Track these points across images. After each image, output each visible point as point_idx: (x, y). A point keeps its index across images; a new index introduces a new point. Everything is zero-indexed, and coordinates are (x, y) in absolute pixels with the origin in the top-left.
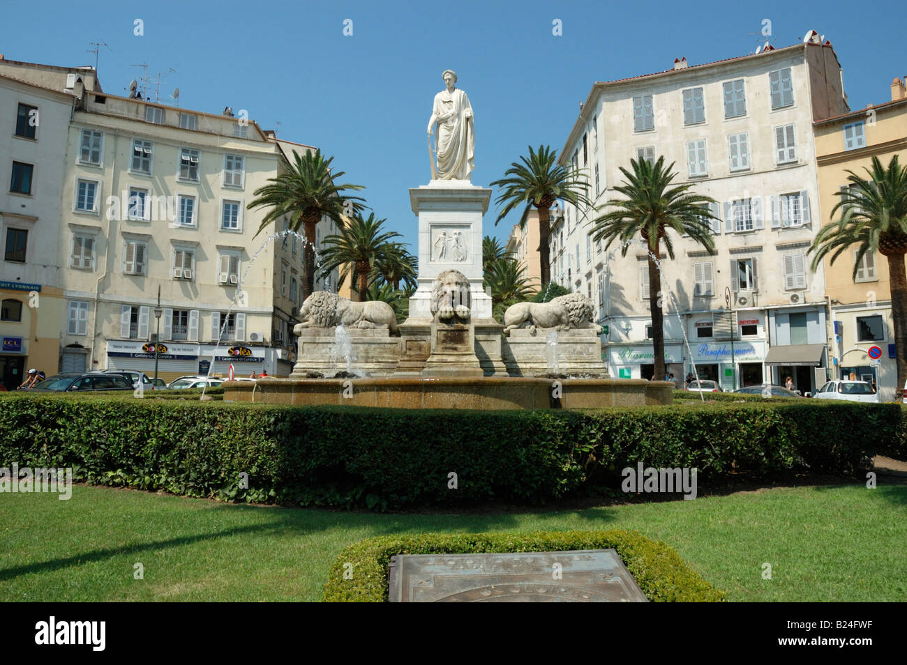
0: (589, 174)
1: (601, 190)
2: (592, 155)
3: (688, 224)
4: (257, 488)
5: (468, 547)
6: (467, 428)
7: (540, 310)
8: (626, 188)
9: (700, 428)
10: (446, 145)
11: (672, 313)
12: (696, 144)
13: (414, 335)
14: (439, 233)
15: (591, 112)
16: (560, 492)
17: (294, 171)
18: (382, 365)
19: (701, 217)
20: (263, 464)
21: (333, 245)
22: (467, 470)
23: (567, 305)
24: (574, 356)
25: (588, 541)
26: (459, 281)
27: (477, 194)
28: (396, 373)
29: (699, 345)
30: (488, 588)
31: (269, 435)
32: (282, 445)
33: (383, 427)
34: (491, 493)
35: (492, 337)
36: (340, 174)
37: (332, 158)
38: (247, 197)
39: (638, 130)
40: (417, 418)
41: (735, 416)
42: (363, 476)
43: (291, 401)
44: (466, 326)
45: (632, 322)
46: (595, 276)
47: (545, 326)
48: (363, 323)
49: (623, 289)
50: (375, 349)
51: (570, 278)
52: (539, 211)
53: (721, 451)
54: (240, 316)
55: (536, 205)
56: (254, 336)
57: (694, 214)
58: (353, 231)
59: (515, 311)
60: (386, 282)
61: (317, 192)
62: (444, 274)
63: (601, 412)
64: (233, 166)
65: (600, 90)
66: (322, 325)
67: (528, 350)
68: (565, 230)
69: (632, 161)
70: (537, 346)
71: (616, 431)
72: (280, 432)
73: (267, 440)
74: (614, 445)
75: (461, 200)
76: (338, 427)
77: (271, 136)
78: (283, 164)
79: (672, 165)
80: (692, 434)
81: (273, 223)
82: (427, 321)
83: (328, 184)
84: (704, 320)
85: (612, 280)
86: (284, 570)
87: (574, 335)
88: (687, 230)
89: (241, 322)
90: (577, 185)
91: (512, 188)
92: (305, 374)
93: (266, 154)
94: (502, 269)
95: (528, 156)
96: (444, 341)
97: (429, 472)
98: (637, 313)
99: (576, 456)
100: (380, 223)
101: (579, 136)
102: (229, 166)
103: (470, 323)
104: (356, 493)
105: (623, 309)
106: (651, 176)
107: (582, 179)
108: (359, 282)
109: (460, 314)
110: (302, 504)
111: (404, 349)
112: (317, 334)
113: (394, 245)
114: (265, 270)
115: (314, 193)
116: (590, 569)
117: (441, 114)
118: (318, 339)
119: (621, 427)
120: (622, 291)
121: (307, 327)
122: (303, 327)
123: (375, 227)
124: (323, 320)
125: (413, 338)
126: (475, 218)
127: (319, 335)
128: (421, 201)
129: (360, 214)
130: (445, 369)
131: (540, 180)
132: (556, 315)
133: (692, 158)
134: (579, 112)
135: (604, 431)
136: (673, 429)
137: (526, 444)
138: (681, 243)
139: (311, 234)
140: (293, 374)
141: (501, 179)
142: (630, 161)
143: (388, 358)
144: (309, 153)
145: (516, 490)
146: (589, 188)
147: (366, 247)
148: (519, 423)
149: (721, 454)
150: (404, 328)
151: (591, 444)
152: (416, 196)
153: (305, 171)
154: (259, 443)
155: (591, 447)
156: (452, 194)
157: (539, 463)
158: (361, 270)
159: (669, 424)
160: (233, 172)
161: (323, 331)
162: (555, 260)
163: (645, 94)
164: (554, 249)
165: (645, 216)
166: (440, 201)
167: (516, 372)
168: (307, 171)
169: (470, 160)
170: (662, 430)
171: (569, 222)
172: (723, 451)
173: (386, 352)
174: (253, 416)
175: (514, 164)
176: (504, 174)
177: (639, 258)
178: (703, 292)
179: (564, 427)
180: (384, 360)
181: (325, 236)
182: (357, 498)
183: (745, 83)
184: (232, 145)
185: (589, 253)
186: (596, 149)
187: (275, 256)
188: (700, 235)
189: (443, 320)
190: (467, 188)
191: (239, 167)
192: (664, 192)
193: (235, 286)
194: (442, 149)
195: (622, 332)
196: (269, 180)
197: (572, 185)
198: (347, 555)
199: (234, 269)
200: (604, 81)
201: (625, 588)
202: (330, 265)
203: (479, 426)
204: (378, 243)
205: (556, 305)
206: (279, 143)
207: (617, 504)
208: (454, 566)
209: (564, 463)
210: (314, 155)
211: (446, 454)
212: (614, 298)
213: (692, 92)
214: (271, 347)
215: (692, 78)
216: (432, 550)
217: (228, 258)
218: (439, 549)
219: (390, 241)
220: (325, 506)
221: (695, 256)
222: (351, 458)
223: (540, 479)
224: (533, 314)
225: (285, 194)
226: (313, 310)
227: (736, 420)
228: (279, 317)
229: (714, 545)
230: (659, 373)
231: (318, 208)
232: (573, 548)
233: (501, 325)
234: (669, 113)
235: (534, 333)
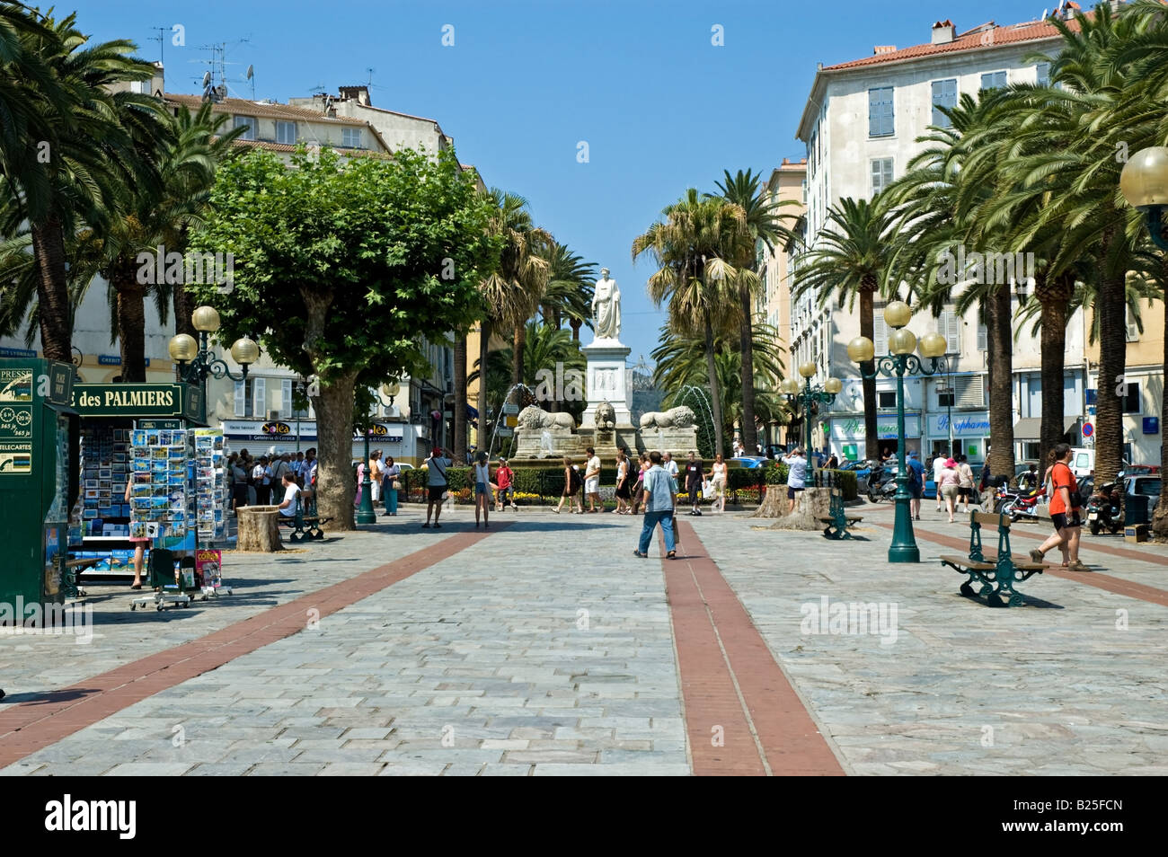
7: (660, 416)
10: (603, 317)
13: (586, 434)
14: (600, 373)
15: (822, 97)
23: (676, 414)
24: (680, 445)
26: (609, 408)
27: (622, 350)
29: (939, 416)
35: (630, 434)
39: (874, 135)
45: (859, 387)
47: (663, 427)
48: (556, 426)
50: (563, 441)
56: (390, 409)
59: (646, 418)
65: (825, 79)
66: (532, 427)
67: (653, 441)
70: (658, 438)
75: (613, 354)
84: (947, 385)
96: (601, 440)
109: (609, 426)
111: (580, 442)
117: (600, 297)
118: (530, 436)
121: (522, 429)
124: (533, 424)
126: (620, 364)
128: (589, 354)
132: (670, 420)
143: (571, 447)
150: (580, 429)
156: (606, 350)
161: (532, 431)
163: (884, 85)
169: (619, 325)
173: (570, 443)
180: (568, 448)
183: (1008, 76)
186: (826, 152)
189: (600, 429)
190: (615, 347)
200: (829, 67)
205: (669, 414)
213: (943, 83)
214: (410, 423)
224: (656, 419)
226: (526, 418)
228: (415, 384)
234: (913, 113)
235: (657, 431)
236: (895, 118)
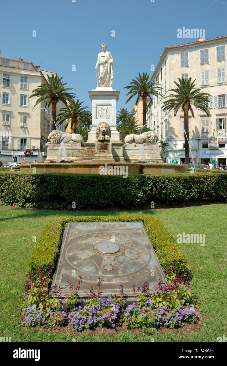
0: (163, 84)
1: (167, 91)
2: (164, 77)
3: (200, 104)
4: (29, 202)
5: (92, 220)
6: (103, 181)
7: (138, 137)
8: (176, 90)
9: (190, 182)
10: (103, 73)
11: (192, 139)
12: (205, 72)
13: (90, 146)
14: (100, 108)
15: (164, 59)
16: (137, 204)
17: (47, 83)
18: (78, 158)
19: (205, 102)
20: (31, 194)
21: (64, 112)
22: (103, 196)
23: (148, 136)
24: (150, 155)
25: (134, 219)
26: (106, 126)
27: (114, 93)
28: (83, 161)
29: (203, 151)
30: (96, 233)
31: (33, 183)
32: (38, 187)
33: (73, 180)
34: (112, 204)
35: (119, 147)
36: (65, 84)
37: (62, 78)
38: (29, 93)
39: (182, 66)
40: (85, 177)
41: (203, 178)
42: (66, 198)
43: (44, 171)
44: (108, 143)
45: (178, 142)
46: (164, 124)
47: (140, 143)
48: (71, 142)
49: (174, 129)
50: (76, 152)
51: (155, 125)
52: (143, 99)
53: (197, 190)
54: (28, 139)
55: (141, 96)
56: (34, 147)
57: (203, 100)
58: (71, 107)
59: (128, 137)
60: (84, 126)
61: (57, 91)
62: (100, 124)
63: (153, 175)
64: (24, 81)
65: (167, 50)
66: (56, 143)
67: (133, 152)
68: (153, 106)
69: (179, 79)
70: (137, 151)
71: (158, 182)
72: (37, 182)
73: (32, 185)
74: (157, 187)
75: (108, 95)
76: (57, 180)
77: (39, 69)
78: (43, 80)
79: (195, 81)
80: (187, 184)
81: (40, 103)
82: (95, 141)
83: (62, 88)
84: (205, 141)
85: (170, 126)
86: (34, 229)
87: (150, 147)
88: (199, 107)
89: (28, 142)
90: (158, 88)
91: (132, 89)
92: (49, 161)
93: (36, 76)
94: (129, 121)
95: (138, 77)
96: (100, 149)
97: (90, 197)
98: (179, 139)
99: (143, 191)
100: (81, 103)
101: (159, 69)
102: (22, 81)
103: (110, 142)
104: (64, 204)
105: (174, 137)
106: (186, 85)
107: (160, 86)
108: (74, 126)
109: (106, 139)
110: (45, 208)
111: (86, 152)
112: (54, 146)
113: (87, 111)
114: (37, 121)
115: (55, 91)
116: (132, 228)
117: (101, 61)
118: (54, 148)
119: (160, 181)
120: (174, 130)
121: (50, 144)
122: (49, 144)
123: (80, 105)
124: (57, 141)
125: (90, 148)
126: (113, 102)
127: (55, 147)
128: (93, 95)
129: (74, 100)
130: (101, 159)
131: (143, 86)
132: (144, 139)
133: (203, 78)
134: (159, 59)
135: (153, 182)
136: (180, 182)
137: (125, 186)
138: (197, 112)
139: (54, 107)
140: (45, 161)
141: (128, 86)
142: (178, 79)
143: (81, 155)
144: (53, 75)
145: (121, 203)
146: (163, 90)
147: (76, 112)
148: (122, 179)
149: (197, 191)
150: (86, 144)
151: (149, 187)
152: (91, 94)
153: (51, 83)
154: (29, 186)
155: (149, 188)
156: (105, 93)
157: (129, 194)
158: (74, 122)
159: (178, 180)
160: (24, 83)
161: (56, 145)
162: (149, 118)
163: (185, 52)
164: (149, 113)
165: (183, 101)
166: (100, 96)
167: (129, 161)
168: (52, 83)
169: (112, 79)
170: (175, 182)
171: (155, 102)
172: (198, 190)
173: (80, 153)
174: (27, 177)
175: (133, 80)
176: (129, 84)
177: (181, 117)
178: (205, 131)
179: (139, 181)
180: (79, 156)
181: (60, 108)
182: (64, 205)
184: (23, 72)
185: (162, 115)
186: (166, 74)
187: (41, 116)
188: (204, 108)
189: (100, 141)
190: (110, 91)
191: (26, 81)
192: (191, 92)
193: (26, 128)
194: (101, 75)
195: (174, 146)
196: (38, 86)
197: (156, 88)
198: (51, 222)
199: (25, 121)
200: (169, 46)
201: (142, 234)
202: (62, 120)
203: (108, 180)
204: (80, 111)
205: (144, 135)
206: (41, 71)
207: (158, 209)
208: (86, 226)
209: (139, 194)
210: (55, 76)
211: (96, 190)
212: (171, 133)
213: (204, 50)
214: (41, 151)
215: (204, 45)
216: (80, 221)
217: (23, 117)
218: (83, 221)
219: (86, 110)
220: (53, 209)
221: (202, 117)
222: (62, 191)
223: (130, 199)
224: (135, 139)
225: (44, 92)
226: (52, 137)
227: (203, 179)
228: (43, 139)
229: (186, 222)
230: (187, 162)
231: (57, 97)
232: (128, 221)
233: (123, 143)
234: (194, 60)
235: (135, 146)
236: (189, 61)
